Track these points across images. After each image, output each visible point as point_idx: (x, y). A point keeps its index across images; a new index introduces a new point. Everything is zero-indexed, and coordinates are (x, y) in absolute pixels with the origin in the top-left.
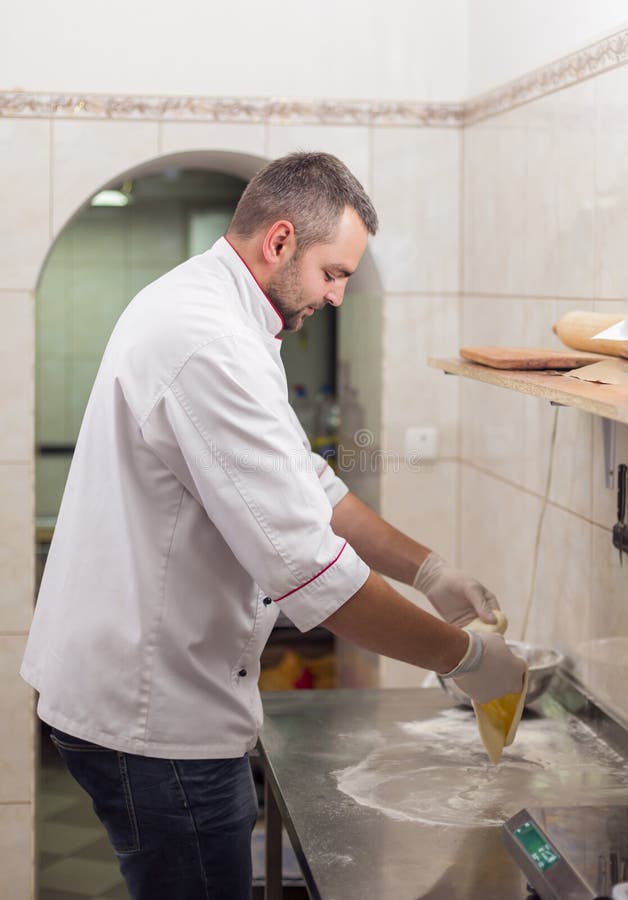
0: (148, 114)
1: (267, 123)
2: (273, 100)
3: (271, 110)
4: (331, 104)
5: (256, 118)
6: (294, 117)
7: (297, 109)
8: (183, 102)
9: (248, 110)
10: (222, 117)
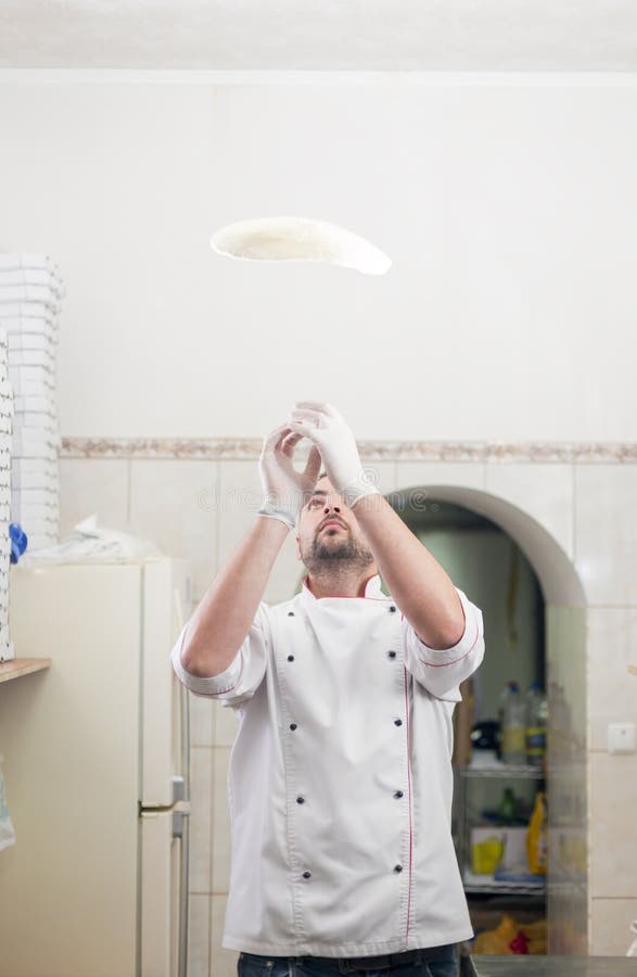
0: (386, 456)
1: (485, 462)
2: (491, 443)
3: (488, 451)
4: (540, 446)
5: (476, 458)
6: (508, 458)
7: (510, 450)
8: (415, 446)
9: (470, 452)
10: (448, 457)
